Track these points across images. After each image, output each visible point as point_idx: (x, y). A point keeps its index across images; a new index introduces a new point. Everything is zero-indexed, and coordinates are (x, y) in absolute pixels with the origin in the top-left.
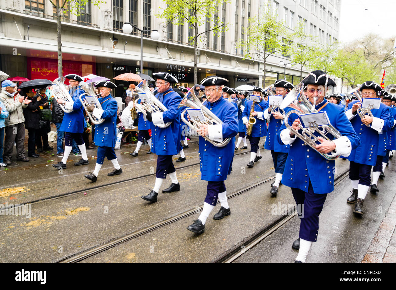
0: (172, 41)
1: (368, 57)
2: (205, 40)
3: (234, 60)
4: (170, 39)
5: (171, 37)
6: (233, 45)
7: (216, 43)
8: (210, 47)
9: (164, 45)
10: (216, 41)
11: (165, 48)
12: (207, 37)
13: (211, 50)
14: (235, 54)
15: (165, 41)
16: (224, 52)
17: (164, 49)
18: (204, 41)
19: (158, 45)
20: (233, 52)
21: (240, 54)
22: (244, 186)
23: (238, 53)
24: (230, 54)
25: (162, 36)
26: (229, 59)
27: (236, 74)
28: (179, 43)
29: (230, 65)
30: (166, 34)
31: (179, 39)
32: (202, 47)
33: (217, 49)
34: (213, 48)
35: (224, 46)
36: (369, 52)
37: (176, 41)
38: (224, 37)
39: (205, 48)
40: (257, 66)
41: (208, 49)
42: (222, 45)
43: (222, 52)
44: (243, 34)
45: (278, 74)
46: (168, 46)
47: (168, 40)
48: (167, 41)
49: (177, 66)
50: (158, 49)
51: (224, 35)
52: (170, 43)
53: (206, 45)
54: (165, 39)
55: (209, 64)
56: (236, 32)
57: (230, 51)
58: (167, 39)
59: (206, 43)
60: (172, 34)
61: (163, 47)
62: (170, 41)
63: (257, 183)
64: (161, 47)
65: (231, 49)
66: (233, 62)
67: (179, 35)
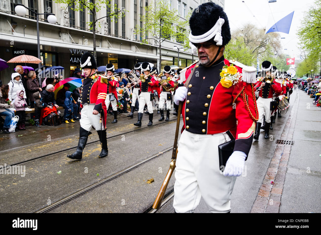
0: (74, 27)
1: (248, 43)
2: (107, 27)
3: (134, 45)
4: (72, 25)
5: (73, 23)
6: (132, 32)
7: (117, 29)
8: (112, 33)
9: (66, 30)
10: (117, 28)
11: (68, 33)
12: (108, 24)
13: (113, 36)
14: (135, 40)
15: (67, 27)
16: (124, 38)
17: (66, 34)
18: (105, 27)
19: (60, 30)
20: (133, 38)
21: (139, 40)
22: (134, 163)
23: (137, 39)
24: (130, 40)
25: (64, 22)
26: (129, 44)
27: (136, 57)
28: (81, 29)
29: (131, 50)
30: (68, 20)
31: (81, 25)
32: (104, 33)
33: (118, 35)
34: (114, 34)
35: (125, 32)
36: (248, 40)
37: (78, 27)
38: (125, 24)
39: (107, 34)
40: (155, 51)
41: (110, 35)
42: (122, 32)
43: (122, 38)
44: (141, 22)
45: (174, 57)
46: (71, 31)
47: (71, 26)
48: (69, 26)
49: (81, 50)
50: (60, 34)
51: (124, 22)
52: (72, 28)
53: (107, 31)
54: (67, 25)
55: (110, 48)
56: (135, 20)
57: (131, 37)
58: (69, 25)
59: (107, 30)
60: (74, 21)
61: (66, 33)
62: (72, 27)
63: (147, 158)
64: (63, 33)
65: (131, 36)
66: (134, 48)
67: (81, 22)
